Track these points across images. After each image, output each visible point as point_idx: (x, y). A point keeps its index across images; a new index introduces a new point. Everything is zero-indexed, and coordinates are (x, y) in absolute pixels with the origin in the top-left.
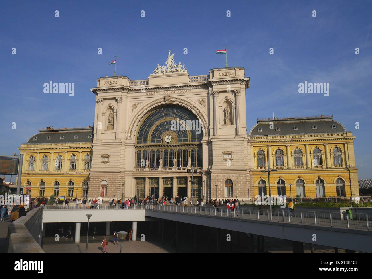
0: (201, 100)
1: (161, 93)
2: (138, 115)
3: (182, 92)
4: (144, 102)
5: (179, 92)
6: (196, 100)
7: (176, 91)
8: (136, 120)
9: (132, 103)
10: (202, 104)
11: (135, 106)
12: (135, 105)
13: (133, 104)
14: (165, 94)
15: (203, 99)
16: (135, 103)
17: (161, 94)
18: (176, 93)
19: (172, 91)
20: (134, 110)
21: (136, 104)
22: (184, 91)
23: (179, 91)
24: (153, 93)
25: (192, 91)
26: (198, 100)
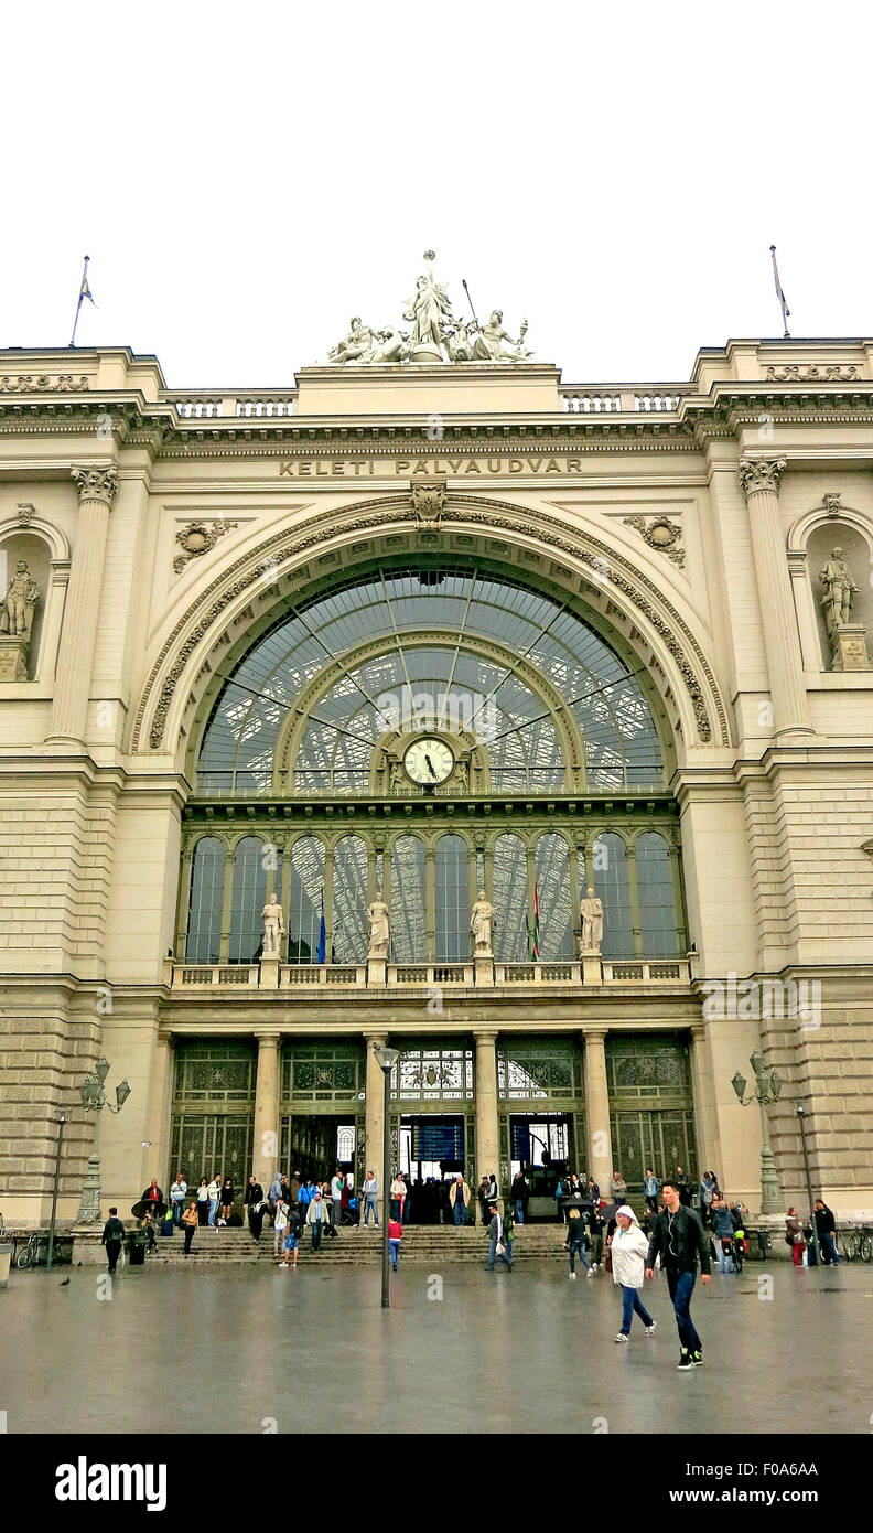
0: (650, 521)
1: (385, 468)
2: (216, 596)
3: (527, 470)
4: (265, 517)
5: (505, 470)
6: (622, 519)
7: (482, 464)
8: (207, 624)
9: (179, 520)
10: (658, 546)
11: (196, 540)
12: (199, 531)
13: (183, 527)
14: (409, 472)
15: (664, 515)
16: (201, 521)
17: (386, 475)
18: (484, 470)
19: (455, 462)
20: (190, 563)
21: (208, 527)
22: (535, 461)
23: (505, 462)
24: (327, 466)
25: (588, 465)
26: (633, 520)
